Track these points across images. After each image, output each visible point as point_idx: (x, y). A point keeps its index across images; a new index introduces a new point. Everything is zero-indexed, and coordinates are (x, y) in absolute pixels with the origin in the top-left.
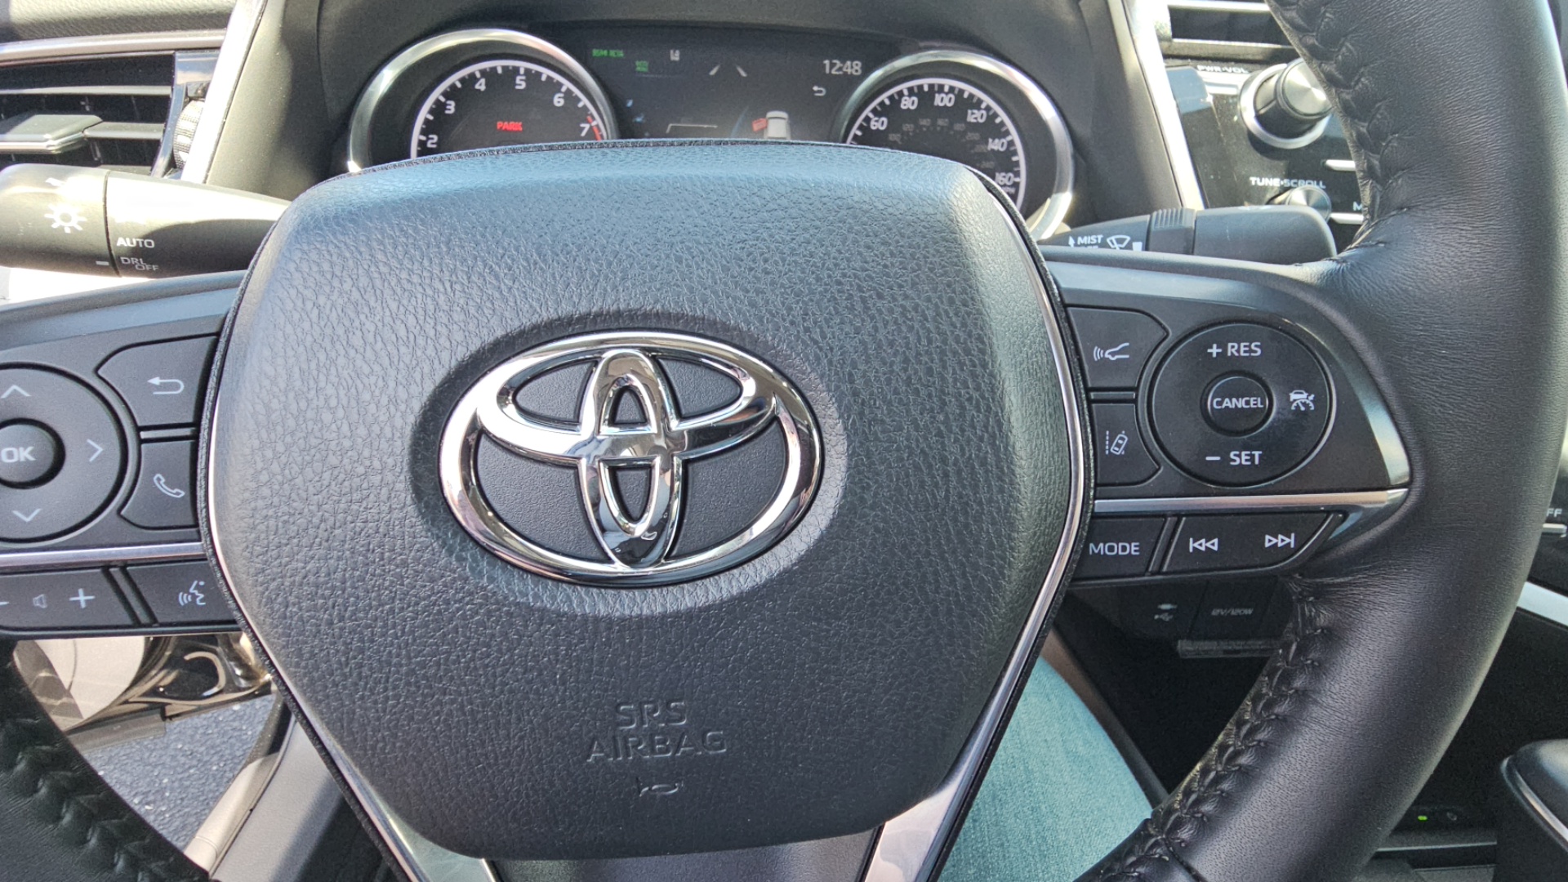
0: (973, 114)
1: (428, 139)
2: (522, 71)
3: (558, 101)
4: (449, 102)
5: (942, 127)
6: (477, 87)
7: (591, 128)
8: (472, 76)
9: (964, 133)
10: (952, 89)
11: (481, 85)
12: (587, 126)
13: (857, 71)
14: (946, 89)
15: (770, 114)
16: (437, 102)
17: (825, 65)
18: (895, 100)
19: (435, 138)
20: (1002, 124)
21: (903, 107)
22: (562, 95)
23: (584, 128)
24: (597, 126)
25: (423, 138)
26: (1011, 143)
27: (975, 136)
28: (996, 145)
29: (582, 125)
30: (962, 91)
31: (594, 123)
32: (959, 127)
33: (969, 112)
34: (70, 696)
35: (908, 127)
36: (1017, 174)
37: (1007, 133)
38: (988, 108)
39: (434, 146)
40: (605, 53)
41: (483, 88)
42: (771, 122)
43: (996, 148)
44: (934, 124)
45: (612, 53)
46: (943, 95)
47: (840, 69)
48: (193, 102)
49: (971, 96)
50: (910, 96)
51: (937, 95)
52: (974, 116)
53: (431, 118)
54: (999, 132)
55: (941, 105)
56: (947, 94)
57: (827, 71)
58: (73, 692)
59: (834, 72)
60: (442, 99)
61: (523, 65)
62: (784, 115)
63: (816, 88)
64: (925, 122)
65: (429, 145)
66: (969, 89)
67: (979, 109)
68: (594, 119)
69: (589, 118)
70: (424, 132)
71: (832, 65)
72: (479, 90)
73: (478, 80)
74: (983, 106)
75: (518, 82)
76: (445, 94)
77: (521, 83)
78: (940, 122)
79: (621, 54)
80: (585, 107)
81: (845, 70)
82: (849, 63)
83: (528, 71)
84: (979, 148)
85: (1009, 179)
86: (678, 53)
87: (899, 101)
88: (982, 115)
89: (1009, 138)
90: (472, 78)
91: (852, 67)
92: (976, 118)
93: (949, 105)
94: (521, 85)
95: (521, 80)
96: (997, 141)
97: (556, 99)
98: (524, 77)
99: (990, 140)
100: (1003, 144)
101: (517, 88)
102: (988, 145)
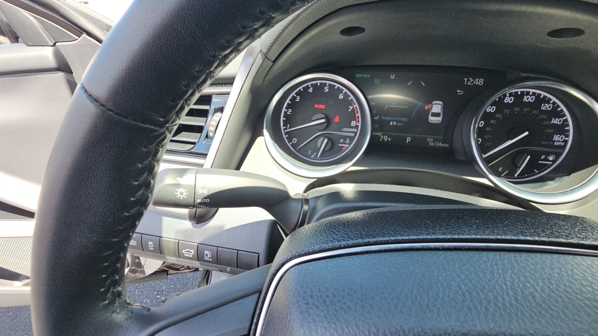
0: (544, 106)
1: (288, 111)
2: (328, 85)
3: (341, 97)
4: (297, 97)
5: (526, 112)
6: (309, 91)
7: (353, 108)
8: (308, 86)
9: (538, 115)
10: (534, 94)
11: (311, 90)
12: (351, 107)
13: (481, 83)
14: (531, 94)
15: (434, 102)
16: (293, 96)
17: (465, 80)
18: (501, 99)
19: (291, 110)
20: (562, 111)
21: (505, 101)
22: (343, 94)
23: (350, 108)
24: (356, 107)
25: (286, 110)
26: (566, 120)
27: (545, 117)
28: (556, 121)
29: (350, 107)
30: (539, 95)
31: (355, 106)
32: (535, 112)
33: (543, 105)
34: (143, 268)
35: (507, 111)
36: (567, 136)
37: (564, 115)
38: (554, 103)
39: (290, 114)
40: (362, 76)
41: (311, 91)
42: (434, 106)
43: (556, 123)
44: (522, 110)
45: (365, 76)
46: (529, 97)
47: (472, 82)
48: (216, 113)
49: (545, 97)
50: (510, 97)
51: (525, 96)
52: (545, 107)
53: (290, 102)
54: (560, 114)
55: (527, 101)
56: (531, 96)
57: (466, 83)
58: (144, 267)
59: (469, 84)
60: (295, 95)
61: (328, 82)
62: (441, 103)
63: (458, 91)
64: (516, 109)
65: (288, 113)
66: (543, 94)
67: (549, 104)
68: (355, 104)
69: (353, 104)
70: (286, 108)
71: (468, 81)
72: (310, 92)
73: (310, 88)
74: (551, 102)
75: (325, 89)
76: (296, 93)
77: (326, 89)
78: (525, 109)
79: (369, 76)
80: (352, 99)
81: (474, 83)
82: (477, 79)
83: (330, 84)
84: (546, 123)
85: (562, 138)
86: (394, 75)
87: (504, 99)
88: (550, 107)
89: (565, 118)
90: (308, 87)
91: (479, 81)
92: (547, 108)
93: (532, 101)
94: (326, 90)
95: (327, 88)
96: (557, 119)
97: (340, 96)
98: (328, 87)
99: (553, 119)
100: (560, 121)
101: (325, 91)
102: (551, 121)
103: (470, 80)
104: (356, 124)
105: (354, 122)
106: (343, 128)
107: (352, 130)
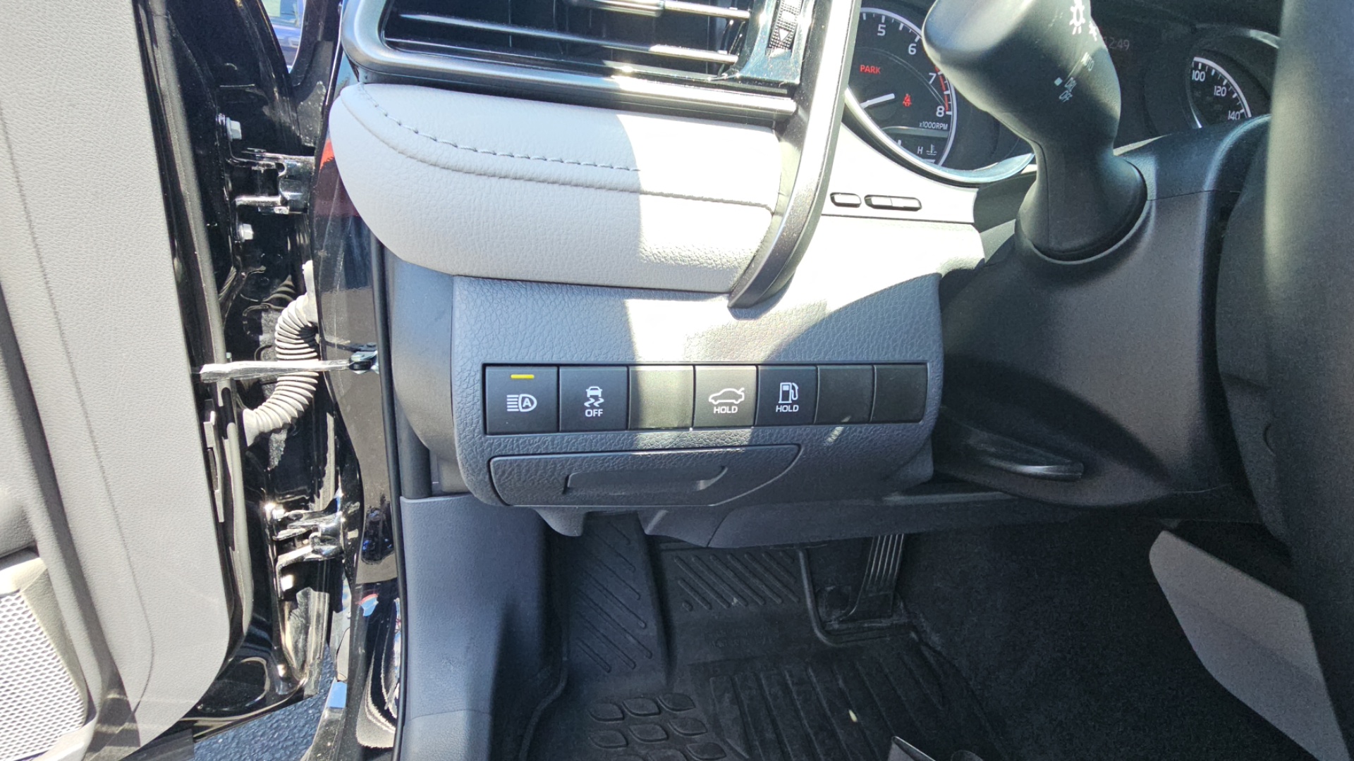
0: (1218, 89)
2: (884, 20)
5: (1197, 98)
7: (937, 75)
9: (1211, 105)
10: (1204, 67)
12: (934, 75)
13: (1128, 47)
14: (1200, 67)
20: (1237, 99)
22: (915, 45)
23: (932, 76)
26: (1245, 115)
27: (1218, 107)
28: (1232, 116)
29: (931, 74)
30: (1210, 69)
31: (940, 73)
32: (1208, 99)
33: (1215, 87)
34: (133, 720)
37: (1241, 107)
38: (1228, 85)
43: (1233, 119)
44: (1191, 95)
46: (1197, 72)
47: (1115, 44)
49: (1216, 72)
51: (1193, 71)
52: (1218, 91)
54: (1236, 105)
55: (1197, 79)
56: (1200, 71)
58: (137, 715)
61: (884, 13)
66: (1214, 66)
67: (1222, 84)
69: (936, 67)
74: (1225, 83)
75: (879, 29)
77: (883, 30)
78: (1195, 94)
83: (888, 20)
84: (1221, 118)
88: (1224, 90)
89: (1243, 111)
92: (1220, 93)
93: (1202, 80)
94: (881, 32)
95: (882, 28)
96: (1234, 112)
97: (910, 49)
98: (884, 26)
99: (1230, 112)
100: (1238, 115)
101: (879, 34)
102: (1228, 115)
103: (1112, 41)
104: (945, 112)
105: (941, 109)
106: (922, 122)
107: (939, 125)
